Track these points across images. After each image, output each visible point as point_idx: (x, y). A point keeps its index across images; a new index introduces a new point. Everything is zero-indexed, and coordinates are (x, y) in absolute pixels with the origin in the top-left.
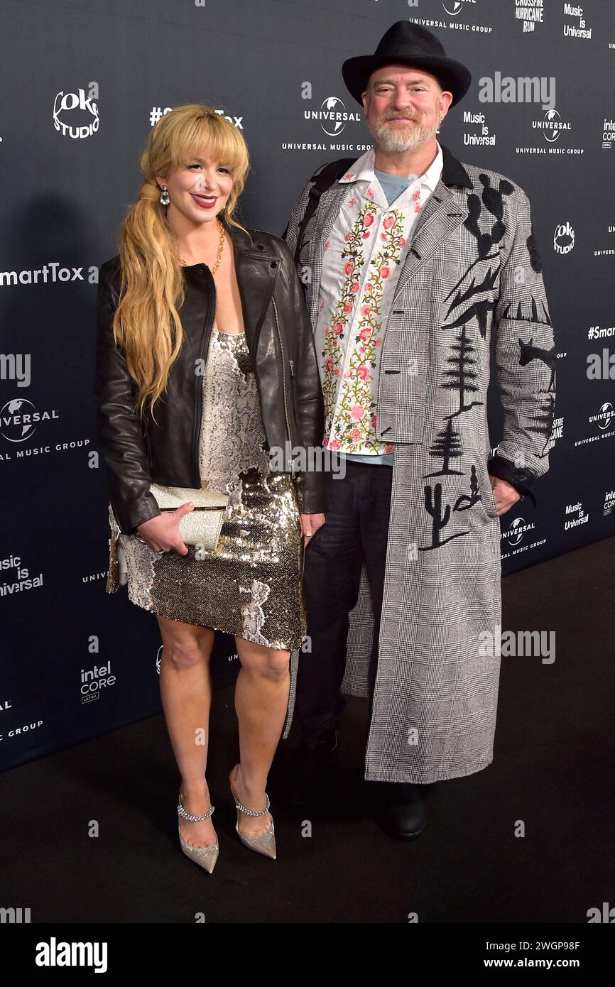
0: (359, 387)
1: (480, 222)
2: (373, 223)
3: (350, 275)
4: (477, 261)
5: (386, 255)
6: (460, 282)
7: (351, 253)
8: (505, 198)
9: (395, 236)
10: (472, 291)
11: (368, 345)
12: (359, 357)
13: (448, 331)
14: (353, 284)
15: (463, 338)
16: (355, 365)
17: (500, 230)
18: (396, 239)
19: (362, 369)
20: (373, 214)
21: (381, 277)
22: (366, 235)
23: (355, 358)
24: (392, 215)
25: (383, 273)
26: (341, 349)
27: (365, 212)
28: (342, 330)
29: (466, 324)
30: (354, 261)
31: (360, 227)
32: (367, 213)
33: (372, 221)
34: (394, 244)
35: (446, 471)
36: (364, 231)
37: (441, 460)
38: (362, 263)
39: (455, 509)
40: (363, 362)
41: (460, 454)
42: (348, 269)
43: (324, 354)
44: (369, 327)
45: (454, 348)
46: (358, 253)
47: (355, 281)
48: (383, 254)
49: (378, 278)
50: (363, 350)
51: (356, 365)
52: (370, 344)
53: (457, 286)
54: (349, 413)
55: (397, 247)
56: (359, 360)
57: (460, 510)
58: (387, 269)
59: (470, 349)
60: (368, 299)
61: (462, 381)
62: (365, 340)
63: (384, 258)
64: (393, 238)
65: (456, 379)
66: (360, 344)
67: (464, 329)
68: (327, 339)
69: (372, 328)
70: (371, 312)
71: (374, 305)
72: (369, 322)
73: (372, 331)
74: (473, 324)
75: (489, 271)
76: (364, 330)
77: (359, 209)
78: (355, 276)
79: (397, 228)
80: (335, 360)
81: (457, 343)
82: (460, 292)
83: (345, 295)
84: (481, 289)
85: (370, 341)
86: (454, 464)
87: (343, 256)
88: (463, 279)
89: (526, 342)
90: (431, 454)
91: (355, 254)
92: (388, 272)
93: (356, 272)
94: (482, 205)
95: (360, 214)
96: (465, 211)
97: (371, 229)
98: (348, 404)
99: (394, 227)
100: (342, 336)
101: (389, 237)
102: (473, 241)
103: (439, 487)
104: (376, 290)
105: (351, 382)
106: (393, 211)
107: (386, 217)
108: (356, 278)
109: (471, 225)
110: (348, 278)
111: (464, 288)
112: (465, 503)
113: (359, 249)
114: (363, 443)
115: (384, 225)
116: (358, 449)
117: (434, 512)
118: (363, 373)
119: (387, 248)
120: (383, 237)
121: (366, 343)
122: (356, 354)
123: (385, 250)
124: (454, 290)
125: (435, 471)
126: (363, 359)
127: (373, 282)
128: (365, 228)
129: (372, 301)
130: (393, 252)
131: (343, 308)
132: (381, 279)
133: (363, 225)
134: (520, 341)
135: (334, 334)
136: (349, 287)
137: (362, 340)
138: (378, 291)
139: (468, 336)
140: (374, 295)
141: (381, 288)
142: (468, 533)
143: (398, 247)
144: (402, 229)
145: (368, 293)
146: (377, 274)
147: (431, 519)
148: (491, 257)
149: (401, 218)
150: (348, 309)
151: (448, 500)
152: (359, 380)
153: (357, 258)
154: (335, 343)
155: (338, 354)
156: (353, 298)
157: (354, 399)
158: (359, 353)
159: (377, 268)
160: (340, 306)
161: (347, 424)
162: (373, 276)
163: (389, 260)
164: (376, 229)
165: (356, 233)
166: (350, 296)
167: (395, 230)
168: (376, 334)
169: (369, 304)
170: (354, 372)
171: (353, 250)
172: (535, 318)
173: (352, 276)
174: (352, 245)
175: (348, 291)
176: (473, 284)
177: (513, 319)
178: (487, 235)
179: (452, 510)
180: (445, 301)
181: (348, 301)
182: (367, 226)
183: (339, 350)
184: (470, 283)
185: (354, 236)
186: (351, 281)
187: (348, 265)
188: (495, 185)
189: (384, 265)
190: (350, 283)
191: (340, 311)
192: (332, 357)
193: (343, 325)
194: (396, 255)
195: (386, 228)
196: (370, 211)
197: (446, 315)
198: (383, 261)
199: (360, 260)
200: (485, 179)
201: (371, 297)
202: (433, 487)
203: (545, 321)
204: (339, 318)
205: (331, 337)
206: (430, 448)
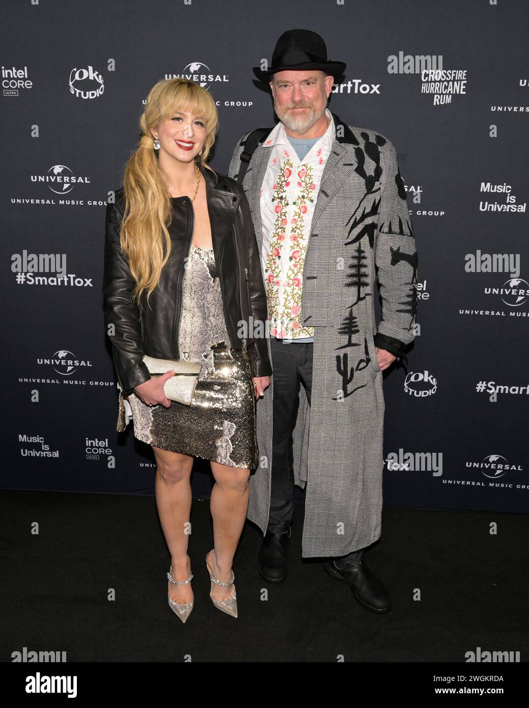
0: (295, 292)
1: (365, 167)
2: (291, 175)
3: (279, 213)
4: (365, 195)
5: (303, 197)
6: (356, 211)
7: (278, 198)
8: (380, 149)
9: (307, 183)
10: (364, 216)
11: (298, 262)
12: (293, 271)
13: (349, 246)
14: (283, 220)
15: (360, 251)
16: (291, 277)
17: (378, 171)
18: (309, 185)
19: (295, 279)
20: (290, 169)
21: (302, 213)
22: (288, 184)
23: (291, 271)
24: (304, 167)
25: (303, 210)
26: (280, 267)
27: (284, 167)
28: (279, 253)
29: (361, 240)
30: (281, 203)
31: (283, 179)
32: (286, 168)
34: (308, 189)
35: (350, 344)
36: (286, 181)
37: (347, 337)
38: (287, 204)
39: (357, 370)
40: (296, 275)
41: (358, 331)
42: (277, 209)
43: (267, 271)
44: (298, 249)
45: (354, 257)
46: (284, 198)
47: (283, 217)
48: (301, 196)
49: (300, 214)
50: (295, 266)
52: (300, 262)
53: (354, 214)
54: (290, 311)
55: (310, 190)
56: (294, 273)
57: (360, 370)
58: (305, 207)
59: (364, 258)
60: (295, 230)
61: (359, 280)
62: (296, 258)
63: (302, 199)
66: (293, 262)
67: (359, 244)
68: (268, 260)
69: (300, 250)
70: (298, 239)
71: (300, 233)
72: (298, 245)
73: (300, 252)
74: (365, 240)
75: (375, 201)
76: (295, 252)
77: (280, 165)
79: (308, 176)
80: (275, 275)
81: (356, 254)
82: (356, 218)
83: (277, 228)
84: (369, 215)
85: (300, 259)
86: (355, 338)
87: (273, 200)
88: (357, 209)
89: (395, 249)
90: (340, 333)
91: (281, 198)
92: (306, 209)
93: (283, 211)
94: (365, 155)
95: (281, 169)
96: (353, 160)
97: (290, 179)
98: (289, 305)
99: (306, 177)
100: (279, 257)
101: (303, 184)
102: (363, 181)
103: (345, 356)
104: (299, 223)
105: (289, 290)
106: (304, 165)
107: (300, 169)
108: (284, 215)
109: (360, 171)
111: (359, 215)
112: (363, 365)
113: (284, 195)
114: (301, 330)
115: (298, 175)
116: (297, 335)
117: (343, 373)
118: (297, 282)
119: (303, 191)
120: (300, 184)
121: (297, 260)
122: (291, 269)
123: (302, 194)
124: (352, 217)
125: (342, 345)
126: (296, 272)
127: (296, 217)
128: (286, 179)
129: (297, 231)
130: (308, 194)
131: (277, 237)
132: (302, 214)
133: (284, 177)
134: (391, 249)
135: (274, 256)
136: (279, 222)
137: (294, 259)
138: (301, 223)
139: (362, 248)
140: (298, 227)
141: (303, 221)
142: (365, 385)
144: (312, 177)
145: (294, 226)
146: (299, 211)
147: (341, 378)
148: (375, 191)
149: (310, 169)
150: (281, 238)
151: (352, 364)
152: (295, 287)
153: (283, 201)
154: (275, 263)
155: (277, 270)
156: (284, 230)
157: (292, 301)
159: (298, 207)
160: (275, 236)
161: (289, 319)
162: (296, 213)
163: (305, 200)
164: (294, 179)
165: (280, 183)
166: (281, 228)
167: (307, 179)
168: (303, 254)
169: (296, 233)
170: (291, 282)
171: (280, 196)
172: (401, 232)
173: (281, 214)
174: (279, 192)
175: (280, 225)
176: (364, 212)
177: (386, 233)
178: (371, 176)
179: (354, 371)
180: (347, 225)
181: (280, 232)
182: (287, 178)
183: (278, 267)
184: (362, 211)
185: (279, 185)
186: (281, 217)
187: (277, 207)
188: (372, 139)
189: (303, 204)
190: (280, 219)
191: (275, 239)
192: (273, 273)
193: (279, 249)
194: (310, 196)
195: (301, 178)
196: (287, 167)
197: (348, 235)
198: (302, 202)
199: (286, 202)
200: (365, 136)
201: (296, 228)
202: (342, 356)
203: (409, 234)
204: (276, 244)
205: (272, 258)
206: (339, 329)
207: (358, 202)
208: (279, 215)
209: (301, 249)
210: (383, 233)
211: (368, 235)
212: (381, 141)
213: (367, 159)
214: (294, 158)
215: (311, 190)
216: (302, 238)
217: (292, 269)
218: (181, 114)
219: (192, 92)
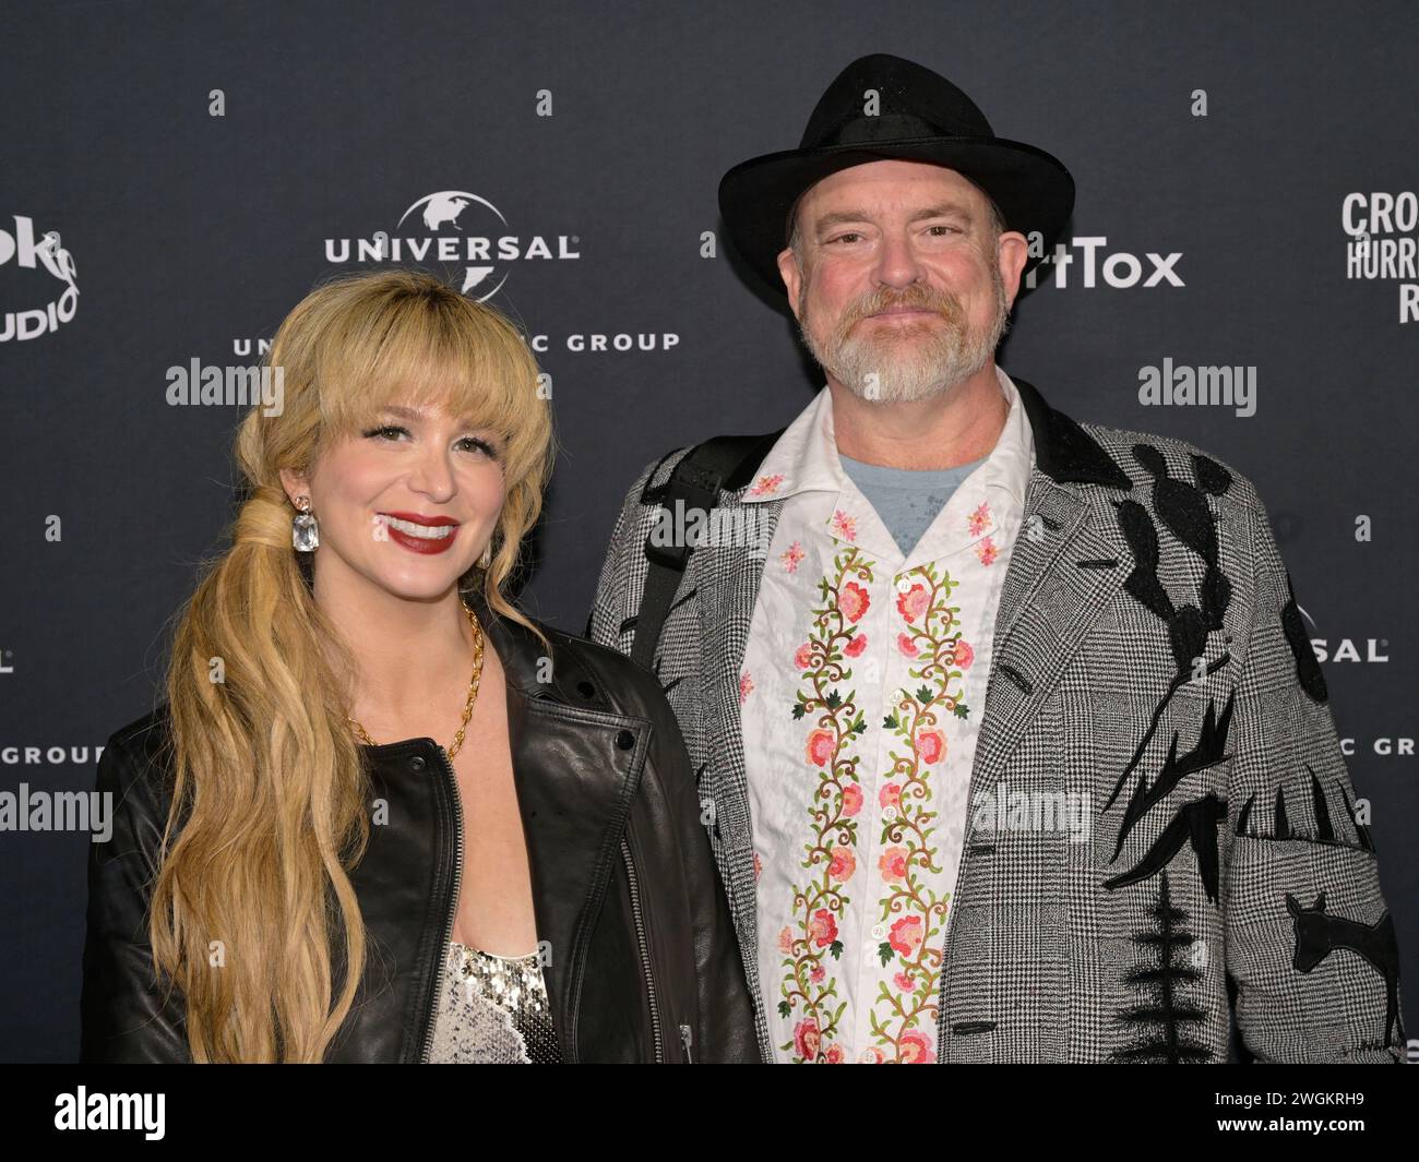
1: (1162, 575)
2: (870, 610)
3: (828, 764)
4: (1175, 686)
5: (925, 696)
6: (1142, 750)
7: (820, 702)
8: (1214, 504)
9: (939, 638)
10: (1175, 770)
11: (918, 965)
12: (896, 1003)
13: (1124, 894)
14: (844, 791)
15: (1166, 912)
16: (887, 1031)
17: (1216, 590)
18: (945, 647)
19: (908, 1040)
20: (862, 584)
21: (922, 762)
22: (856, 646)
23: (887, 1005)
24: (919, 579)
25: (928, 747)
26: (840, 988)
27: (838, 579)
28: (834, 931)
29: (1169, 868)
30: (835, 723)
31: (834, 625)
32: (844, 582)
33: (865, 604)
34: (942, 662)
36: (847, 635)
38: (860, 728)
40: (910, 1019)
42: (820, 749)
43: (785, 1008)
44: (914, 912)
45: (1143, 939)
46: (843, 700)
47: (846, 781)
48: (914, 694)
49: (913, 768)
50: (905, 981)
51: (893, 1030)
52: (923, 962)
53: (1136, 759)
55: (950, 669)
56: (900, 1011)
58: (933, 735)
59: (1185, 940)
60: (896, 830)
61: (1172, 1033)
62: (906, 950)
63: (922, 706)
64: (937, 645)
65: (1153, 1031)
66: (896, 965)
67: (1165, 883)
68: (788, 962)
69: (922, 915)
70: (913, 869)
71: (918, 846)
72: (913, 895)
73: (923, 923)
74: (1185, 865)
75: (1211, 712)
76: (901, 923)
77: (818, 571)
78: (844, 767)
79: (942, 614)
80: (824, 1022)
81: (1153, 926)
82: (1143, 779)
83: (822, 824)
84: (1194, 762)
85: (924, 953)
87: (799, 711)
88: (1147, 740)
89: (1307, 904)
91: (833, 702)
92: (938, 744)
93: (844, 754)
94: (1159, 528)
95: (825, 587)
97: (864, 627)
99: (930, 613)
100: (837, 947)
101: (922, 644)
102: (1159, 629)
104: (913, 801)
106: (920, 569)
107: (904, 586)
108: (849, 772)
109: (1145, 588)
110: (822, 775)
111: (1153, 765)
113: (844, 689)
115: (901, 610)
118: (915, 1049)
119: (922, 674)
120: (906, 644)
121: (913, 958)
122: (887, 995)
123: (918, 684)
124: (1127, 773)
126: (908, 1008)
127: (900, 779)
128: (848, 625)
129: (908, 834)
130: (944, 685)
131: (824, 865)
132: (923, 767)
133: (840, 615)
134: (1292, 903)
135: (813, 944)
136: (830, 801)
137: (898, 954)
138: (921, 802)
139: (1175, 902)
140: (911, 819)
141: (928, 792)
143: (956, 668)
144: (956, 616)
145: (892, 813)
146: (908, 753)
148: (1210, 670)
149: (946, 583)
150: (840, 866)
153: (840, 715)
154: (819, 973)
155: (830, 1003)
156: (850, 835)
158: (895, 991)
159: (905, 736)
160: (816, 861)
162: (899, 761)
163: (935, 709)
164: (880, 625)
165: (826, 644)
166: (839, 826)
167: (935, 622)
168: (936, 931)
169: (902, 845)
171: (826, 695)
172: (1326, 835)
173: (834, 767)
174: (820, 679)
175: (832, 813)
176: (1173, 751)
177: (1265, 836)
178: (1189, 609)
180: (1108, 808)
181: (836, 844)
182: (853, 620)
183: (831, 991)
184: (1165, 748)
185: (821, 651)
186: (835, 781)
187: (818, 738)
188: (1180, 469)
189: (925, 726)
190: (835, 790)
191: (818, 873)
192: (814, 1014)
193: (836, 913)
194: (952, 691)
195: (909, 619)
196: (850, 577)
197: (1114, 846)
198: (920, 716)
199: (852, 719)
200: (1150, 458)
201: (903, 823)
203: (1355, 841)
204: (820, 895)
205: (804, 952)
207: (1147, 714)
208: (828, 770)
209: (927, 911)
210: (1254, 835)
211: (1195, 848)
212: (1214, 479)
213: (1169, 544)
214: (877, 544)
215: (953, 668)
216: (926, 863)
217: (895, 996)
218: (403, 413)
219: (446, 329)
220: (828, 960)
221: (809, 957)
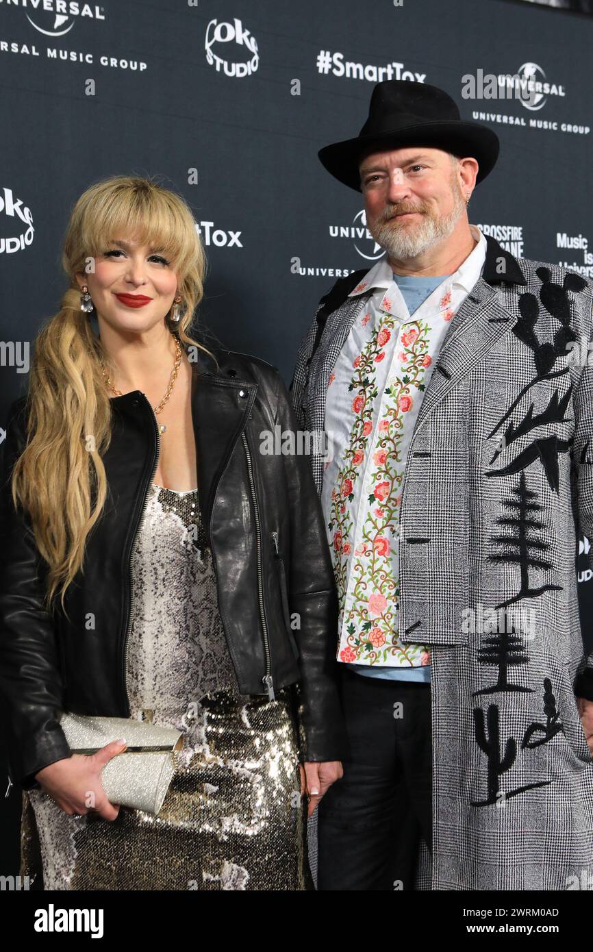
0: (377, 566)
1: (537, 329)
2: (389, 341)
3: (360, 412)
4: (535, 381)
5: (406, 380)
6: (511, 410)
7: (360, 383)
8: (572, 295)
9: (417, 354)
10: (530, 423)
11: (386, 506)
12: (375, 523)
13: (497, 480)
14: (365, 424)
15: (522, 490)
16: (370, 536)
17: (566, 336)
18: (420, 358)
20: (390, 330)
21: (400, 411)
22: (380, 357)
23: (370, 524)
24: (414, 327)
25: (403, 404)
26: (351, 516)
27: (380, 327)
28: (351, 489)
29: (525, 470)
30: (365, 393)
31: (373, 349)
32: (382, 329)
33: (388, 339)
34: (417, 365)
35: (503, 685)
36: (377, 353)
37: (496, 669)
38: (375, 395)
39: (525, 744)
40: (380, 531)
41: (525, 660)
42: (357, 405)
43: (331, 526)
44: (387, 480)
45: (508, 503)
46: (370, 382)
47: (366, 420)
48: (401, 379)
49: (396, 412)
50: (379, 513)
51: (372, 536)
52: (389, 505)
53: (507, 415)
54: (366, 606)
55: (420, 368)
56: (376, 527)
57: (533, 746)
58: (408, 399)
59: (536, 507)
60: (384, 442)
61: (524, 552)
62: (381, 499)
63: (404, 385)
64: (416, 357)
65: (512, 549)
66: (376, 505)
67: (523, 478)
68: (334, 504)
69: (390, 482)
70: (389, 460)
71: (393, 449)
72: (387, 472)
73: (390, 485)
74: (536, 470)
75: (555, 396)
76: (380, 485)
77: (373, 325)
78: (367, 413)
79: (421, 343)
80: (343, 532)
81: (514, 497)
82: (511, 424)
83: (354, 440)
84: (543, 419)
85: (389, 499)
86: (515, 674)
87: (351, 388)
88: (514, 405)
90: (481, 660)
91: (366, 383)
92: (409, 403)
93: (367, 407)
94: (541, 306)
95: (374, 332)
96: (515, 314)
97: (386, 349)
98: (363, 592)
99: (416, 343)
100: (351, 496)
101: (409, 356)
102: (528, 353)
103: (494, 710)
104: (394, 429)
105: (366, 561)
106: (415, 322)
107: (406, 330)
108: (369, 416)
109: (524, 331)
110: (357, 417)
111: (518, 418)
112: (538, 735)
113: (370, 377)
114: (388, 649)
115: (403, 340)
116: (381, 659)
117: (490, 747)
118: (381, 545)
119: (407, 370)
120: (403, 356)
121: (384, 503)
122: (370, 519)
123: (404, 375)
124: (502, 421)
125: (487, 686)
126: (380, 526)
128: (379, 348)
129: (389, 444)
130: (416, 375)
131: (351, 458)
132: (401, 413)
133: (376, 344)
135: (342, 495)
136: (359, 429)
137: (377, 499)
138: (397, 430)
139: (530, 487)
140: (392, 437)
141: (401, 424)
142: (548, 783)
143: (422, 367)
144: (427, 344)
145: (384, 434)
146: (394, 406)
147: (485, 758)
148: (556, 375)
149: (426, 330)
150: (357, 458)
151: (510, 730)
152: (377, 556)
153: (368, 389)
154: (343, 509)
155: (347, 523)
156: (363, 442)
157: (371, 585)
158: (374, 517)
159: (394, 398)
160: (348, 457)
161: (363, 623)
162: (390, 410)
163: (409, 386)
164: (393, 348)
165: (367, 356)
166: (360, 440)
167: (418, 346)
168: (396, 489)
169: (386, 449)
170: (370, 546)
171: (363, 379)
173: (362, 414)
174: (362, 373)
175: (358, 435)
176: (530, 412)
178: (547, 346)
179: (518, 747)
180: (490, 437)
181: (358, 449)
182: (381, 346)
183: (348, 518)
184: (526, 411)
185: (365, 360)
186: (362, 420)
187: (358, 400)
188: (558, 279)
189: (404, 394)
190: (360, 423)
191: (348, 463)
192: (340, 528)
193: (353, 481)
194: (418, 378)
195: (406, 345)
196: (385, 326)
197: (493, 456)
198: (403, 389)
199: (373, 391)
200: (544, 274)
201: (388, 439)
202: (485, 709)
204: (348, 472)
205: (338, 500)
206: (479, 651)
207: (517, 393)
208: (359, 415)
209: (392, 479)
211: (542, 461)
212: (577, 284)
216: (395, 457)
217: (374, 520)
220: (348, 501)
221: (340, 502)
